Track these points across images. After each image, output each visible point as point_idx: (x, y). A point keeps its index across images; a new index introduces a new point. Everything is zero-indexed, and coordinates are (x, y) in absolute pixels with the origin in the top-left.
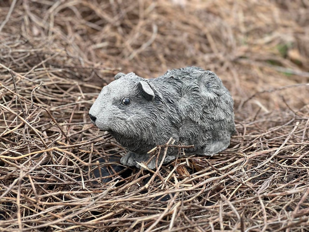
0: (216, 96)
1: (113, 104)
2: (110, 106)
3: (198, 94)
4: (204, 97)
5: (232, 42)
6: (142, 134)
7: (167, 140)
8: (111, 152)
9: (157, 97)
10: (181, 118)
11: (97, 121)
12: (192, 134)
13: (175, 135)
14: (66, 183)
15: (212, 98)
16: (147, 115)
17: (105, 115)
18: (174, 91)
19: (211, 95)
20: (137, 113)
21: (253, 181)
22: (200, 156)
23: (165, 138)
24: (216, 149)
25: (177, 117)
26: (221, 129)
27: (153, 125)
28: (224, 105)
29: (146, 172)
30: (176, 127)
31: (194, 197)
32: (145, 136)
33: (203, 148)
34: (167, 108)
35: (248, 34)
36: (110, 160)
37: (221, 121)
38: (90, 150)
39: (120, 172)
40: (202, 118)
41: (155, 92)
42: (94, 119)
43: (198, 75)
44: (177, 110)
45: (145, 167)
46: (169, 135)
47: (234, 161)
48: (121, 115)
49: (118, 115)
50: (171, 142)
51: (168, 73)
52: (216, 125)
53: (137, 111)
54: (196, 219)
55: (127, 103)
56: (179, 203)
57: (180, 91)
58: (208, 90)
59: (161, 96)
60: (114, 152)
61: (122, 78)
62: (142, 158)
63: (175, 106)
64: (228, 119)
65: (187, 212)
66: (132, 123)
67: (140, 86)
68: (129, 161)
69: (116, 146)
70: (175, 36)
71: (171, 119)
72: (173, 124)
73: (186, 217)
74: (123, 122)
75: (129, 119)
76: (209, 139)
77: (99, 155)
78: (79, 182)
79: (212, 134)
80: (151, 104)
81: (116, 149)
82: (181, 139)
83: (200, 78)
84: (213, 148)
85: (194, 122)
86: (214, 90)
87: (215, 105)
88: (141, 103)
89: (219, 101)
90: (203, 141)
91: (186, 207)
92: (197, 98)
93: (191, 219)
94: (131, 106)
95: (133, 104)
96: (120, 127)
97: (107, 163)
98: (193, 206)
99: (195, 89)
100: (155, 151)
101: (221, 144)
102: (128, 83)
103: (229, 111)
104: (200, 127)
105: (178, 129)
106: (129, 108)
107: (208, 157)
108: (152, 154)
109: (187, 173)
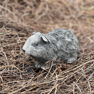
0: (71, 40)
1: (32, 45)
2: (30, 46)
3: (64, 40)
4: (67, 41)
5: (78, 9)
6: (43, 56)
7: (53, 58)
8: (31, 62)
9: (49, 42)
10: (58, 49)
11: (26, 52)
12: (62, 55)
13: (56, 56)
14: (14, 76)
15: (70, 41)
16: (45, 49)
17: (29, 50)
18: (55, 39)
19: (70, 40)
20: (41, 49)
21: (86, 74)
22: (66, 63)
23: (52, 58)
24: (72, 60)
25: (56, 49)
26: (74, 53)
27: (47, 53)
28: (74, 43)
29: (45, 71)
30: (56, 53)
31: (64, 82)
32: (44, 57)
33: (67, 60)
34: (52, 46)
35: (85, 6)
36: (31, 66)
37: (73, 50)
38: (23, 62)
39: (35, 70)
40: (66, 49)
41: (48, 40)
42: (24, 51)
43: (64, 32)
44: (56, 47)
45: (45, 69)
46: (54, 56)
47: (79, 65)
48: (35, 50)
49: (34, 50)
50: (54, 59)
51: (53, 31)
52: (72, 51)
53: (41, 47)
54: (64, 91)
55: (37, 45)
56: (58, 84)
57: (57, 39)
58: (68, 38)
59: (50, 41)
60: (33, 62)
61: (35, 34)
62: (43, 65)
63: (55, 45)
64: (76, 49)
65: (61, 88)
66: (39, 53)
67: (42, 38)
68: (38, 66)
69: (33, 60)
70: (55, 8)
71: (54, 50)
72: (55, 52)
73: (60, 90)
74: (36, 52)
75: (38, 51)
76: (69, 57)
77: (27, 64)
78: (19, 76)
79: (70, 55)
80: (46, 45)
81: (33, 61)
82: (58, 58)
83: (65, 34)
84: (71, 60)
85: (63, 51)
86: (71, 38)
87: (71, 44)
88: (42, 44)
89: (73, 42)
90: (67, 57)
91: (60, 86)
92: (64, 42)
93: (62, 91)
94: (38, 46)
95: (39, 45)
96: (35, 54)
97: (30, 67)
98: (63, 85)
99: (63, 38)
100: (48, 63)
101: (74, 58)
102: (37, 37)
103: (77, 46)
104: (66, 52)
105: (57, 54)
106: (38, 47)
107: (69, 64)
108: (47, 64)
109: (61, 71)
